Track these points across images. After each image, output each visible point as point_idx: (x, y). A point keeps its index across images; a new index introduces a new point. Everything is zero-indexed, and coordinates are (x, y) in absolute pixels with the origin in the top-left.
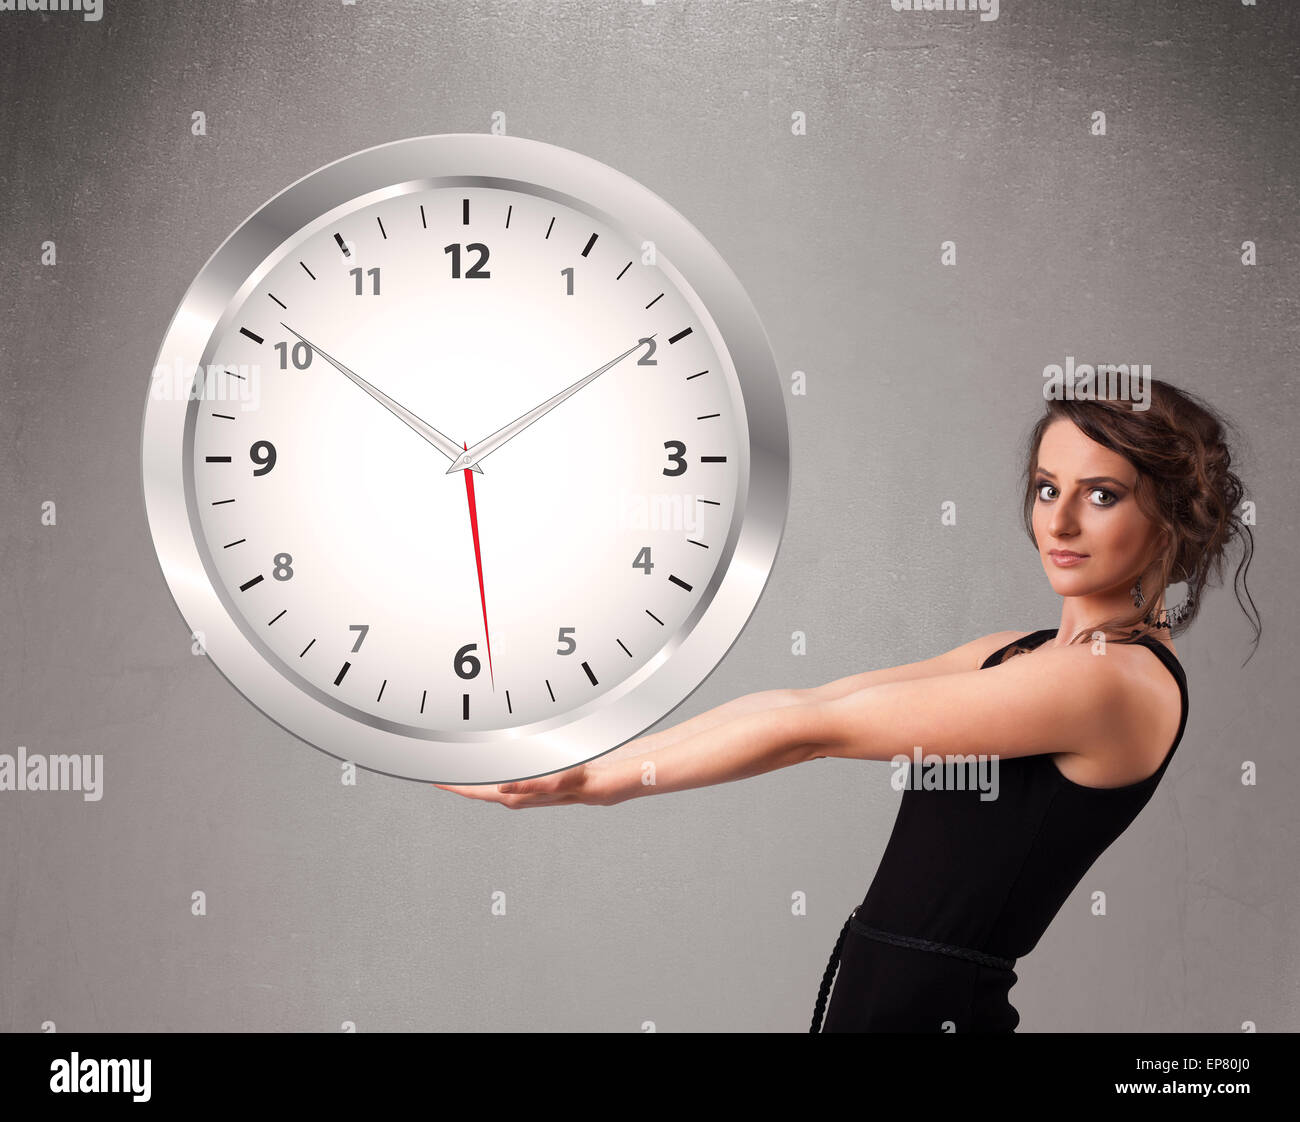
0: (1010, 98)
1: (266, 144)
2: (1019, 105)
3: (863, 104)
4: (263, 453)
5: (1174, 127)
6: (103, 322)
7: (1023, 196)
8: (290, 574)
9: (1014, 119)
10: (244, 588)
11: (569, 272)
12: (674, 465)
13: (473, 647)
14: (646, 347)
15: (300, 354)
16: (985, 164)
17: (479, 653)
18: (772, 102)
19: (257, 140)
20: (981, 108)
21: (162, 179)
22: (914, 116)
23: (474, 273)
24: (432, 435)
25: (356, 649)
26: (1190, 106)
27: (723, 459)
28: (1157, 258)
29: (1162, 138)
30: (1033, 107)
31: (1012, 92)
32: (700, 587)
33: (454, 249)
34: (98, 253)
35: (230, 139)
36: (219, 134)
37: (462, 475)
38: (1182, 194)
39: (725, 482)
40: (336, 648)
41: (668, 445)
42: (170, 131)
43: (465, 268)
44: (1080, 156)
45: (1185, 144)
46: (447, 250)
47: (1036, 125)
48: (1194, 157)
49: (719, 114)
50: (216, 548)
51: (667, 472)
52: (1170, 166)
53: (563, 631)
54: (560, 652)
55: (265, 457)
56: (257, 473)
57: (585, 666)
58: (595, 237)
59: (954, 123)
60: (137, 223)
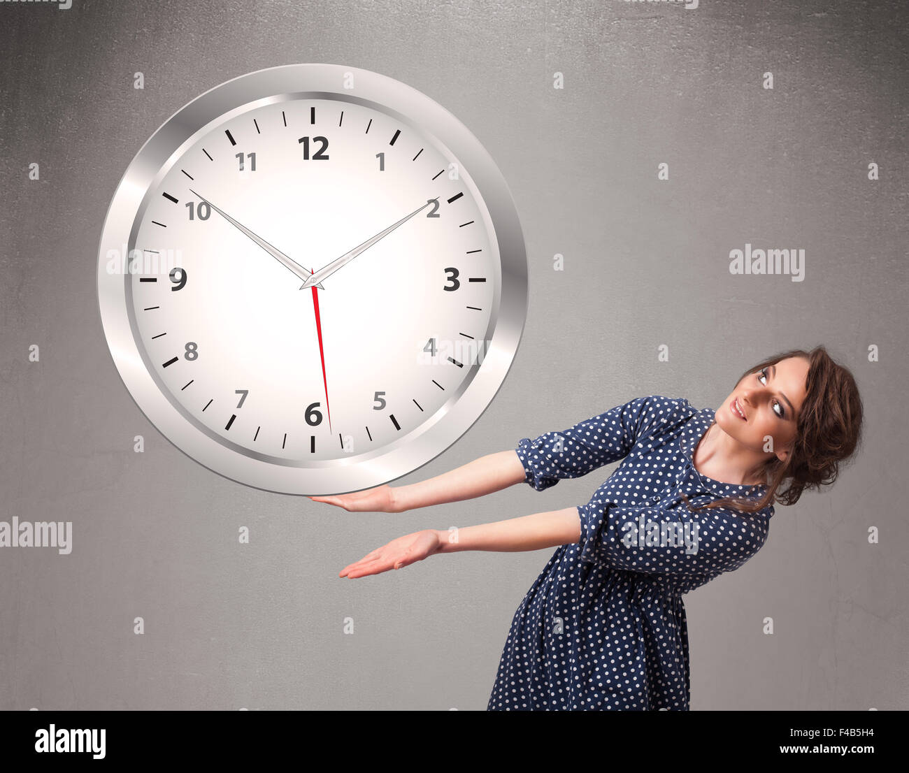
0: (714, 53)
2: (720, 58)
3: (611, 58)
4: (178, 276)
5: (829, 73)
7: (723, 122)
8: (196, 356)
9: (716, 68)
10: (165, 365)
11: (381, 156)
12: (451, 284)
13: (318, 405)
14: (433, 205)
15: (203, 210)
16: (696, 99)
17: (322, 409)
18: (547, 56)
20: (694, 60)
21: (121, 110)
22: (647, 66)
23: (318, 156)
24: (290, 264)
25: (240, 406)
26: (840, 59)
27: (483, 280)
28: (817, 165)
29: (820, 82)
30: (730, 60)
31: (715, 49)
33: (305, 141)
34: (76, 162)
35: (169, 81)
36: (161, 78)
37: (310, 290)
38: (835, 120)
39: (484, 296)
40: (226, 406)
41: (447, 270)
42: (126, 76)
43: (312, 152)
45: (836, 85)
46: (300, 141)
47: (732, 72)
48: (842, 95)
49: (510, 64)
50: (147, 339)
51: (446, 289)
52: (825, 101)
53: (377, 394)
54: (376, 408)
55: (179, 279)
56: (174, 289)
57: (392, 417)
58: (398, 132)
59: (675, 70)
60: (103, 140)
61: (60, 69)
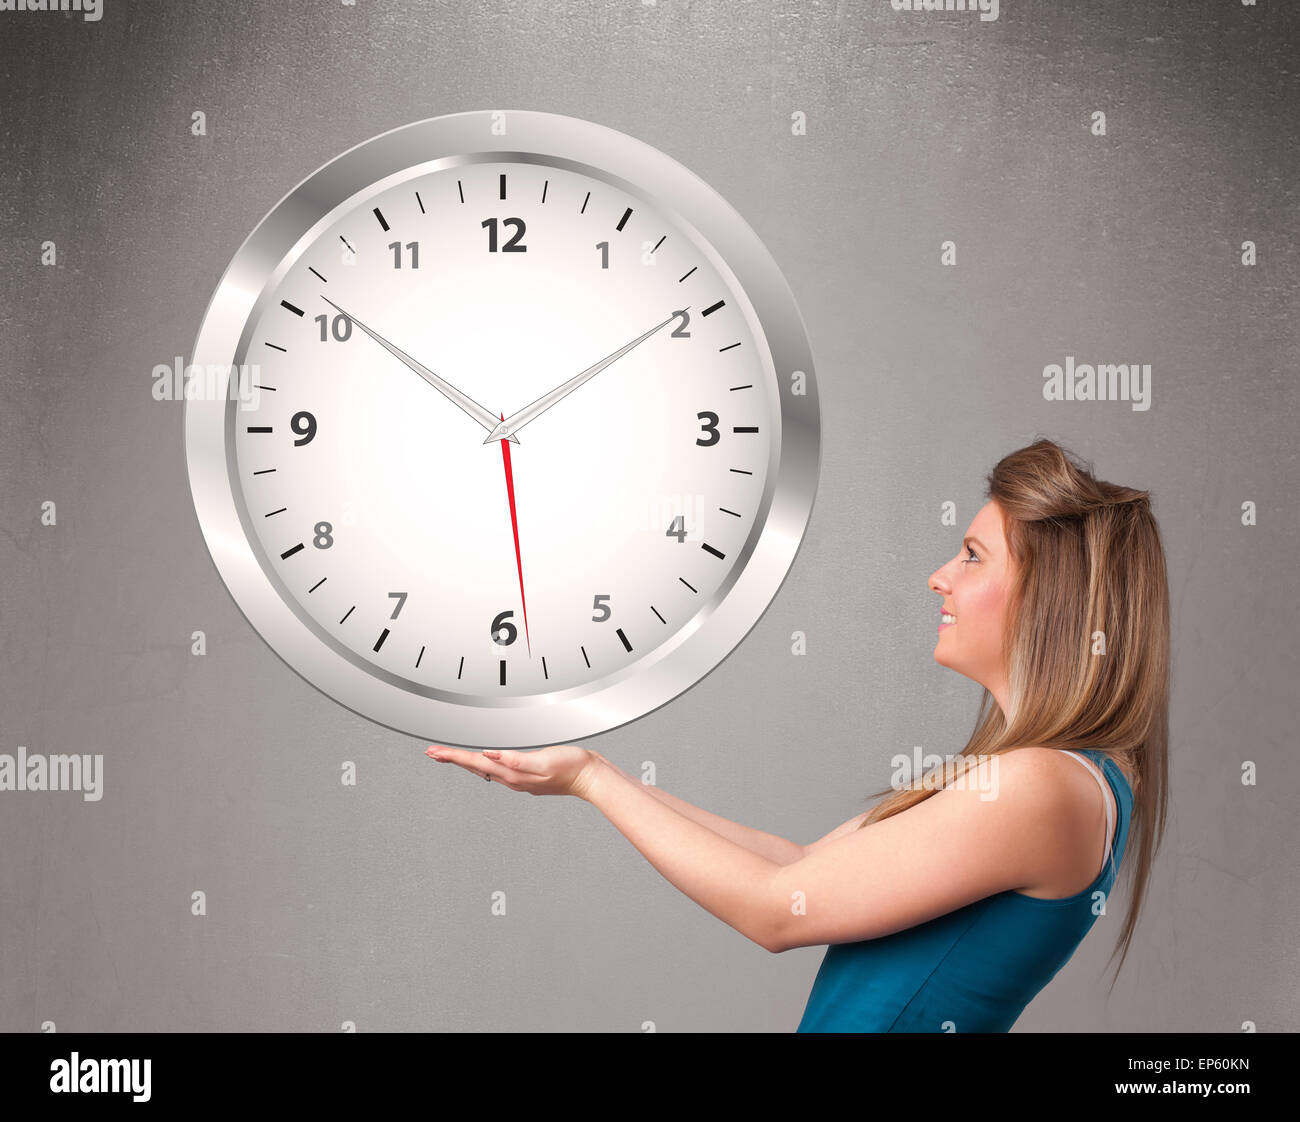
0: (1006, 93)
1: (283, 138)
2: (1014, 99)
3: (863, 99)
4: (304, 423)
5: (1165, 121)
6: (125, 310)
7: (1018, 188)
8: (330, 542)
9: (1009, 113)
10: (285, 556)
11: (604, 246)
12: (707, 436)
13: (510, 614)
14: (680, 319)
15: (340, 326)
16: (981, 157)
17: (516, 621)
18: (774, 96)
19: (274, 133)
20: (978, 103)
21: (182, 171)
22: (912, 110)
23: (511, 247)
24: (468, 406)
25: (395, 616)
26: (1181, 100)
27: (755, 430)
28: (1149, 248)
29: (1154, 132)
30: (1028, 102)
31: (1007, 87)
32: (732, 555)
33: (491, 224)
34: (120, 243)
36: (238, 127)
37: (498, 446)
38: (1173, 186)
39: (755, 452)
40: (375, 614)
41: (701, 415)
43: (502, 242)
44: (1073, 149)
45: (1176, 138)
46: (484, 224)
47: (1031, 119)
48: (1184, 151)
49: (723, 108)
50: (258, 517)
51: (700, 442)
52: (1161, 159)
53: (598, 598)
54: (595, 619)
55: (305, 428)
56: (298, 443)
57: (620, 632)
58: (629, 212)
59: (951, 117)
60: (158, 214)
61: (97, 114)
